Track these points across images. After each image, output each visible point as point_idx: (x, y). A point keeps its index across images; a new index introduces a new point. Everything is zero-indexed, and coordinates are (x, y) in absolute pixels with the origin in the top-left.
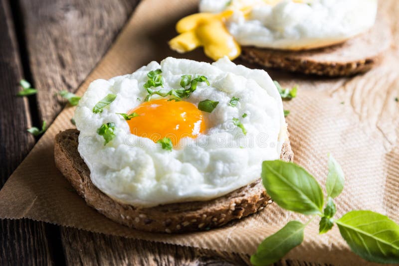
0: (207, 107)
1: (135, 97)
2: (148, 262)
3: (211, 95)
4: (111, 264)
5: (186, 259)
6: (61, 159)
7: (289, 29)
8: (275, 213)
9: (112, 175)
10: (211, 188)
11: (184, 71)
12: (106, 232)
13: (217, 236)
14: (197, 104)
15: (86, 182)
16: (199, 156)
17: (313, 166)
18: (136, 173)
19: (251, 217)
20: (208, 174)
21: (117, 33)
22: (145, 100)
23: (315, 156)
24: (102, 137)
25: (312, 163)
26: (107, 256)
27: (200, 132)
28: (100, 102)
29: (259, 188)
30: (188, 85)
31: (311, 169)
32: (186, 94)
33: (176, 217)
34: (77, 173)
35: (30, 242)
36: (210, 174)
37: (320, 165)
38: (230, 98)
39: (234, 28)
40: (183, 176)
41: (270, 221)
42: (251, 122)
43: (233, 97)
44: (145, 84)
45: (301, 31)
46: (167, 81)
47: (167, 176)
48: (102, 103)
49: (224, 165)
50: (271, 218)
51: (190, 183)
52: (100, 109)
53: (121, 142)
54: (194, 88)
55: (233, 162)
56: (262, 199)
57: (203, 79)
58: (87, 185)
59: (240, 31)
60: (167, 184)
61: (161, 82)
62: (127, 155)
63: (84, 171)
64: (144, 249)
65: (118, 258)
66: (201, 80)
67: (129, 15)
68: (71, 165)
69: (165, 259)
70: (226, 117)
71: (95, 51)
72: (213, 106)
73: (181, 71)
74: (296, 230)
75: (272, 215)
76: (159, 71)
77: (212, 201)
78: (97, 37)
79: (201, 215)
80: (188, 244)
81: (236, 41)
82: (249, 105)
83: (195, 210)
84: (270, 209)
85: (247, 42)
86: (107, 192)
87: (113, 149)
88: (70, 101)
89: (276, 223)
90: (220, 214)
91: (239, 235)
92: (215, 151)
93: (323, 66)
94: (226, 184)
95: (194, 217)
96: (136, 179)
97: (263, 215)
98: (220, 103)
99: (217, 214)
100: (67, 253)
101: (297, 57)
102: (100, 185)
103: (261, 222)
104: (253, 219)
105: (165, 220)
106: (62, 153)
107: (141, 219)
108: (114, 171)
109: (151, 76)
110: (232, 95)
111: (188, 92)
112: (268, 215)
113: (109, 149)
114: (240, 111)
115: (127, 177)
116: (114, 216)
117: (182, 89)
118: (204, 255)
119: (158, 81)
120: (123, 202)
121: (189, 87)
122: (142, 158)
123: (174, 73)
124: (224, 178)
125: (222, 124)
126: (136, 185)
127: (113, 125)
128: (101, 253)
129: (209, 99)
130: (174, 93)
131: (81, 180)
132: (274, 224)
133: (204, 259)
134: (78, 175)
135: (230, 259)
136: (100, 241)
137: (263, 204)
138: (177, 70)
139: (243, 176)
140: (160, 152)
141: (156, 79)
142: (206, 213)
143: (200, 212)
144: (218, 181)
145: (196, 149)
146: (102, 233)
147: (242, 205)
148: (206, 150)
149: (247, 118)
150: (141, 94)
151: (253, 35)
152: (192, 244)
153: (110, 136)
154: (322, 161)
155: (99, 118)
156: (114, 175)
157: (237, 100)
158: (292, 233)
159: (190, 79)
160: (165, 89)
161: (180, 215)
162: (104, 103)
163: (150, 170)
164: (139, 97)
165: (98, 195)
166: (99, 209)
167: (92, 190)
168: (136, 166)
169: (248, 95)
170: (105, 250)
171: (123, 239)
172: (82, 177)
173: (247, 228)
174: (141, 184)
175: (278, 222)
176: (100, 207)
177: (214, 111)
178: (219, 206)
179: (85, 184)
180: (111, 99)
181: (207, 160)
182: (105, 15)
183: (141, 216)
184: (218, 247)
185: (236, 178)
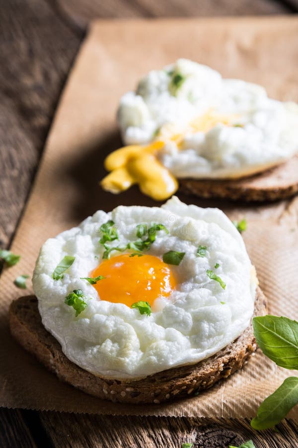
0: (173, 259)
1: (93, 256)
2: (142, 439)
3: (174, 245)
4: (104, 446)
5: (183, 431)
6: (21, 332)
7: (228, 157)
8: (260, 367)
9: (92, 350)
10: (199, 352)
11: (137, 220)
12: (91, 412)
13: (210, 401)
14: (161, 256)
15: (58, 357)
16: (181, 318)
17: (285, 308)
18: (120, 345)
19: (235, 374)
20: (193, 336)
21: (34, 172)
22: (103, 258)
23: (284, 296)
24: (72, 307)
25: (283, 305)
26: (98, 439)
27: (172, 288)
28: (58, 267)
29: (243, 343)
30: (144, 234)
31: (284, 311)
32: (146, 246)
33: (166, 387)
34: (46, 347)
35: (9, 434)
36: (196, 337)
37: (292, 306)
38: (196, 246)
39: (168, 161)
40: (170, 343)
41: (257, 376)
42: (225, 271)
43: (200, 246)
44: (101, 240)
45: (240, 158)
46: (122, 233)
47: (154, 345)
48: (61, 267)
49: (209, 325)
50: (257, 373)
51: (178, 349)
52: (60, 274)
53: (95, 311)
54: (152, 238)
55: (218, 321)
56: (247, 353)
57: (161, 227)
58: (59, 360)
59: (175, 163)
60: (156, 354)
61: (116, 235)
62: (105, 326)
63: (52, 345)
64: (135, 425)
65: (110, 439)
66: (158, 229)
67: (41, 149)
68: (36, 339)
69: (160, 434)
70: (197, 269)
71: (15, 195)
72: (180, 258)
73: (134, 220)
74: (293, 387)
75: (258, 369)
76: (111, 223)
77: (199, 364)
78: (13, 179)
79: (191, 381)
80: (181, 415)
81: (172, 173)
82: (218, 253)
83: (184, 376)
84: (253, 362)
85: (185, 174)
86: (89, 369)
87: (87, 320)
88: (8, 259)
89: (264, 377)
90: (210, 377)
91: (233, 398)
92: (197, 310)
93: (265, 193)
94: (213, 344)
95: (184, 384)
96: (122, 353)
97: (249, 369)
98: (187, 253)
99: (207, 377)
100: (54, 440)
101: (238, 186)
102: (80, 361)
103: (248, 377)
104: (238, 376)
105: (154, 391)
106: (22, 325)
107: (127, 392)
108: (94, 345)
109: (104, 230)
110: (197, 242)
111: (147, 243)
112: (253, 370)
113: (83, 320)
114: (211, 261)
115: (111, 351)
116: (94, 391)
117: (139, 241)
118: (200, 424)
119: (112, 234)
120: (108, 378)
121: (147, 237)
122: (122, 327)
123: (127, 223)
124: (211, 339)
125: (194, 277)
126: (122, 359)
127: (80, 292)
128: (91, 436)
129: (174, 250)
130: (132, 246)
131: (51, 356)
132: (262, 379)
133: (201, 429)
134: (48, 350)
135: (228, 425)
136: (85, 422)
137: (247, 358)
138: (130, 219)
139: (228, 334)
140: (139, 318)
141: (110, 232)
142: (196, 378)
143: (190, 377)
144: (205, 343)
145: (177, 310)
146: (87, 414)
147: (230, 363)
148: (186, 310)
149: (220, 268)
150: (97, 251)
151: (190, 166)
152: (186, 414)
153: (81, 306)
154: (293, 300)
155: (62, 285)
156: (95, 350)
157: (205, 249)
158: (290, 390)
159: (145, 228)
160: (121, 243)
161: (170, 384)
162: (63, 267)
163: (134, 341)
164: (96, 256)
165: (75, 371)
166: (76, 385)
167: (67, 366)
168: (119, 338)
169: (215, 242)
170: (94, 432)
171: (110, 417)
172: (52, 352)
173: (236, 387)
174: (128, 358)
175: (266, 376)
176: (77, 383)
177: (181, 263)
178: (208, 369)
179: (57, 360)
180: (70, 262)
181: (190, 321)
182: (13, 152)
183: (128, 389)
184: (215, 414)
185: (222, 336)
